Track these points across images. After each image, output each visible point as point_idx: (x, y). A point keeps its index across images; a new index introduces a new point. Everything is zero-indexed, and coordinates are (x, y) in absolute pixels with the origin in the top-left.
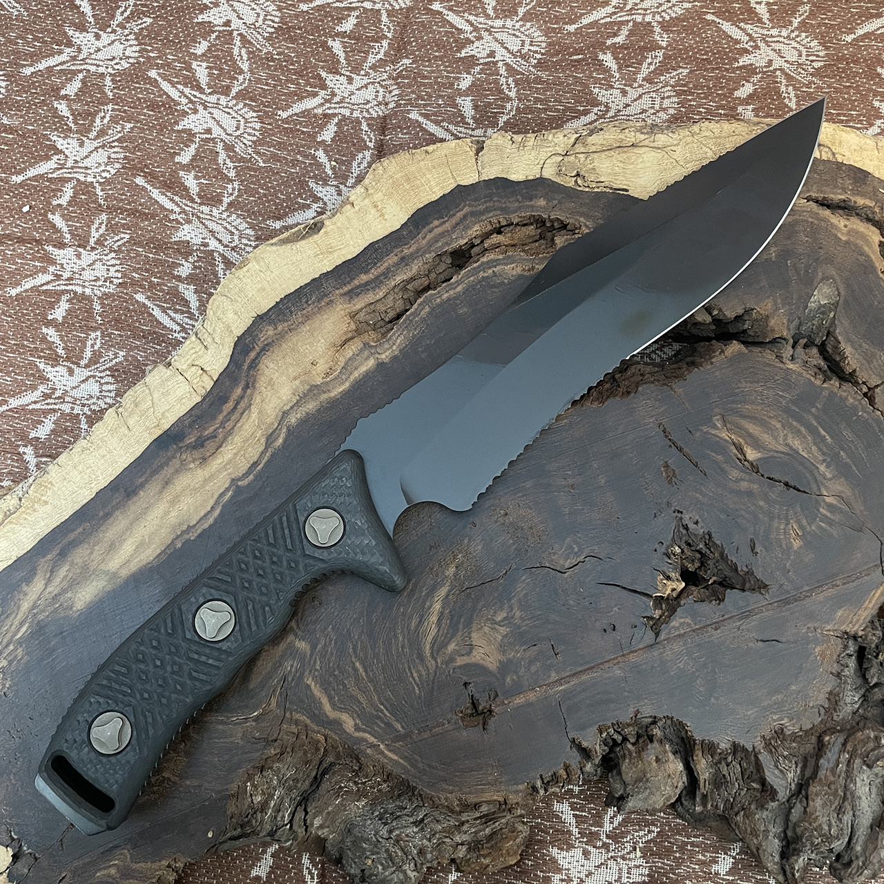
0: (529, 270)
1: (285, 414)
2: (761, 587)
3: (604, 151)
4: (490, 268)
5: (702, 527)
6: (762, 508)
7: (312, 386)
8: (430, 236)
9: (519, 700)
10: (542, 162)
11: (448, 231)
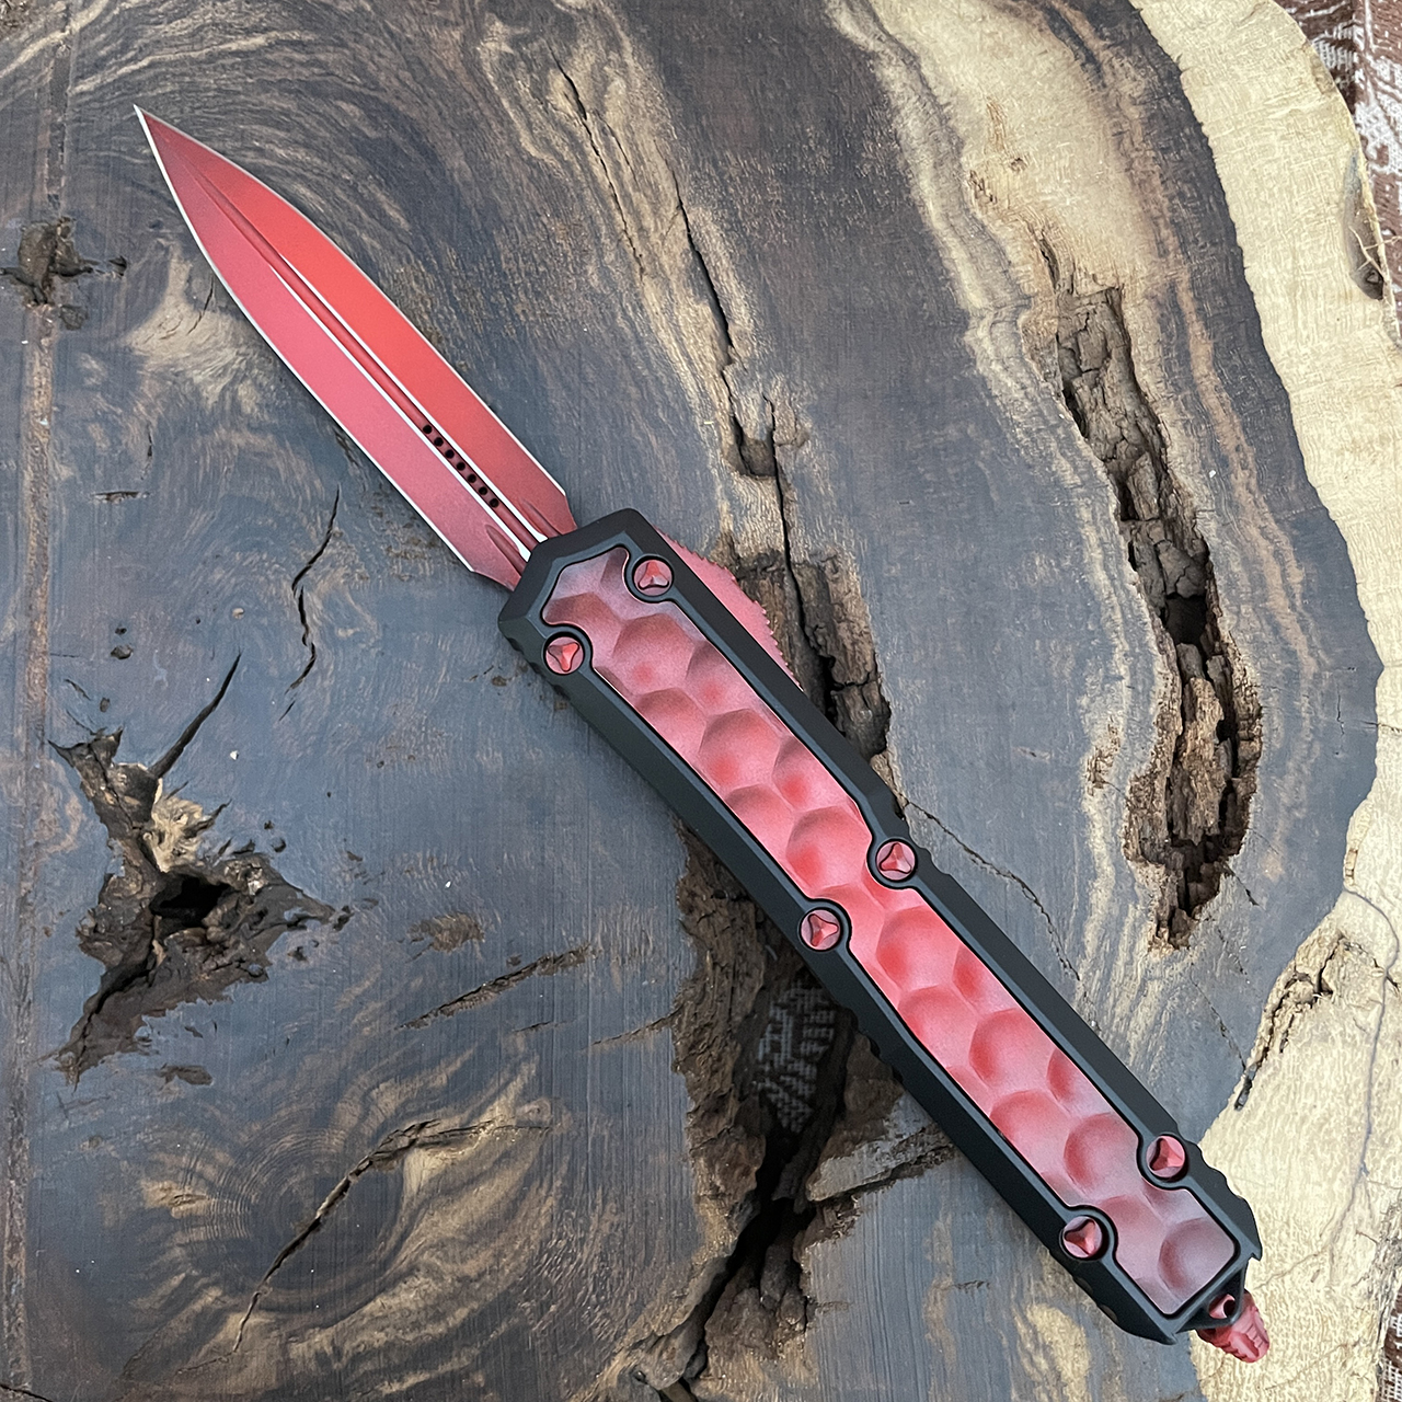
0: (1096, 770)
1: (910, 59)
2: (82, 1055)
3: (1371, 1085)
4: (1133, 671)
5: (283, 965)
6: (276, 1136)
7: (961, 143)
8: (1264, 550)
9: (40, 373)
10: (1385, 906)
11: (1266, 600)
